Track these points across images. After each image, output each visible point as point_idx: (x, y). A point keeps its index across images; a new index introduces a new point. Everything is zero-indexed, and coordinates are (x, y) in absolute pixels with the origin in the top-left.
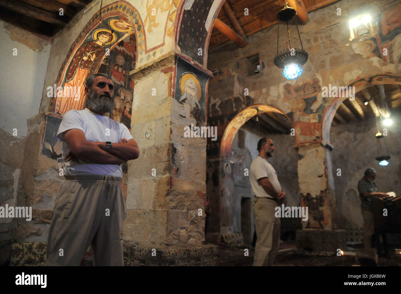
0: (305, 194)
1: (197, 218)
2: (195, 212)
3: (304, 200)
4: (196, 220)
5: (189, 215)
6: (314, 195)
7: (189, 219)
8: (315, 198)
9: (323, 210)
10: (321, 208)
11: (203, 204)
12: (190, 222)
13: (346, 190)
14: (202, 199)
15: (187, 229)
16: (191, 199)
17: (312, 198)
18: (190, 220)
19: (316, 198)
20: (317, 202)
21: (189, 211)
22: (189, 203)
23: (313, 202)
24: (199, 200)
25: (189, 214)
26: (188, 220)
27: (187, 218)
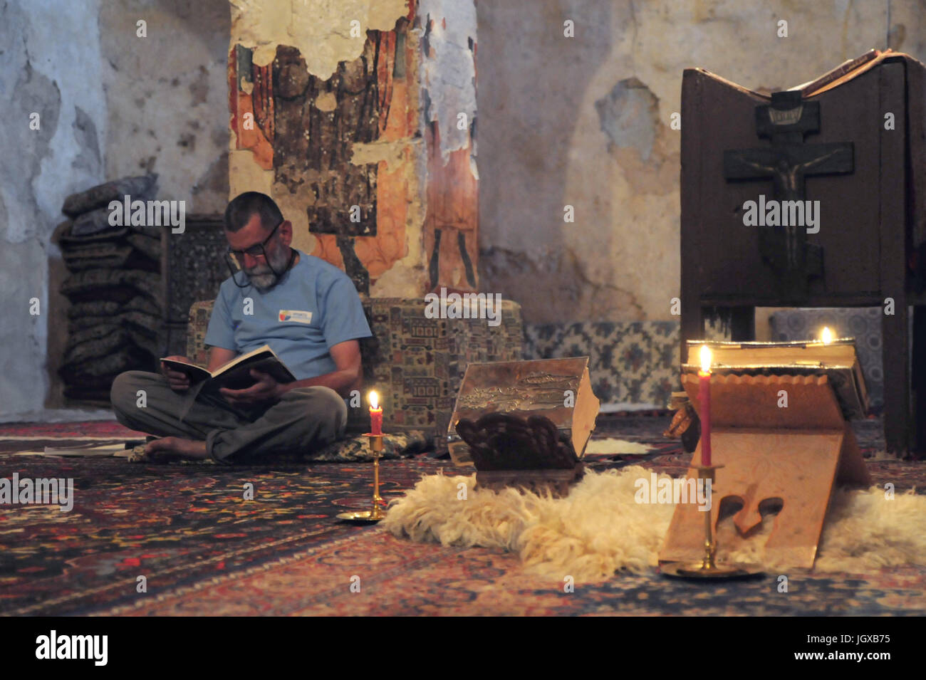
3: (257, 97)
6: (320, 65)
8: (328, 86)
9: (373, 167)
10: (362, 154)
13: (598, 88)
17: (312, 86)
19: (336, 86)
20: (338, 113)
23: (314, 110)
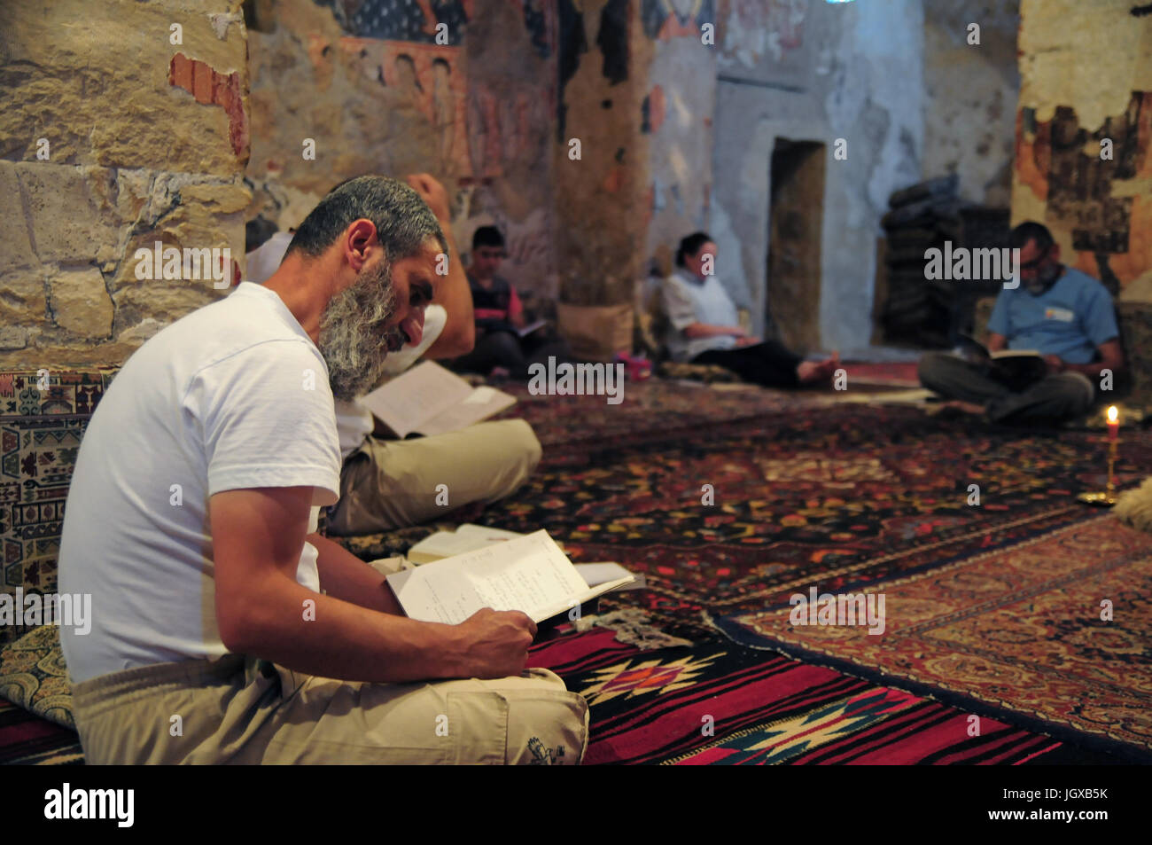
0: (1045, 115)
1: (180, 209)
2: (162, 176)
3: (1037, 146)
4: (175, 222)
5: (123, 197)
7: (127, 217)
11: (227, 133)
12: (134, 233)
14: (211, 110)
15: (110, 266)
16: (124, 104)
18: (132, 223)
21: (120, 171)
22: (113, 128)
23: (1082, 155)
24: (190, 110)
25: (122, 188)
26: (119, 223)
27: (105, 208)
